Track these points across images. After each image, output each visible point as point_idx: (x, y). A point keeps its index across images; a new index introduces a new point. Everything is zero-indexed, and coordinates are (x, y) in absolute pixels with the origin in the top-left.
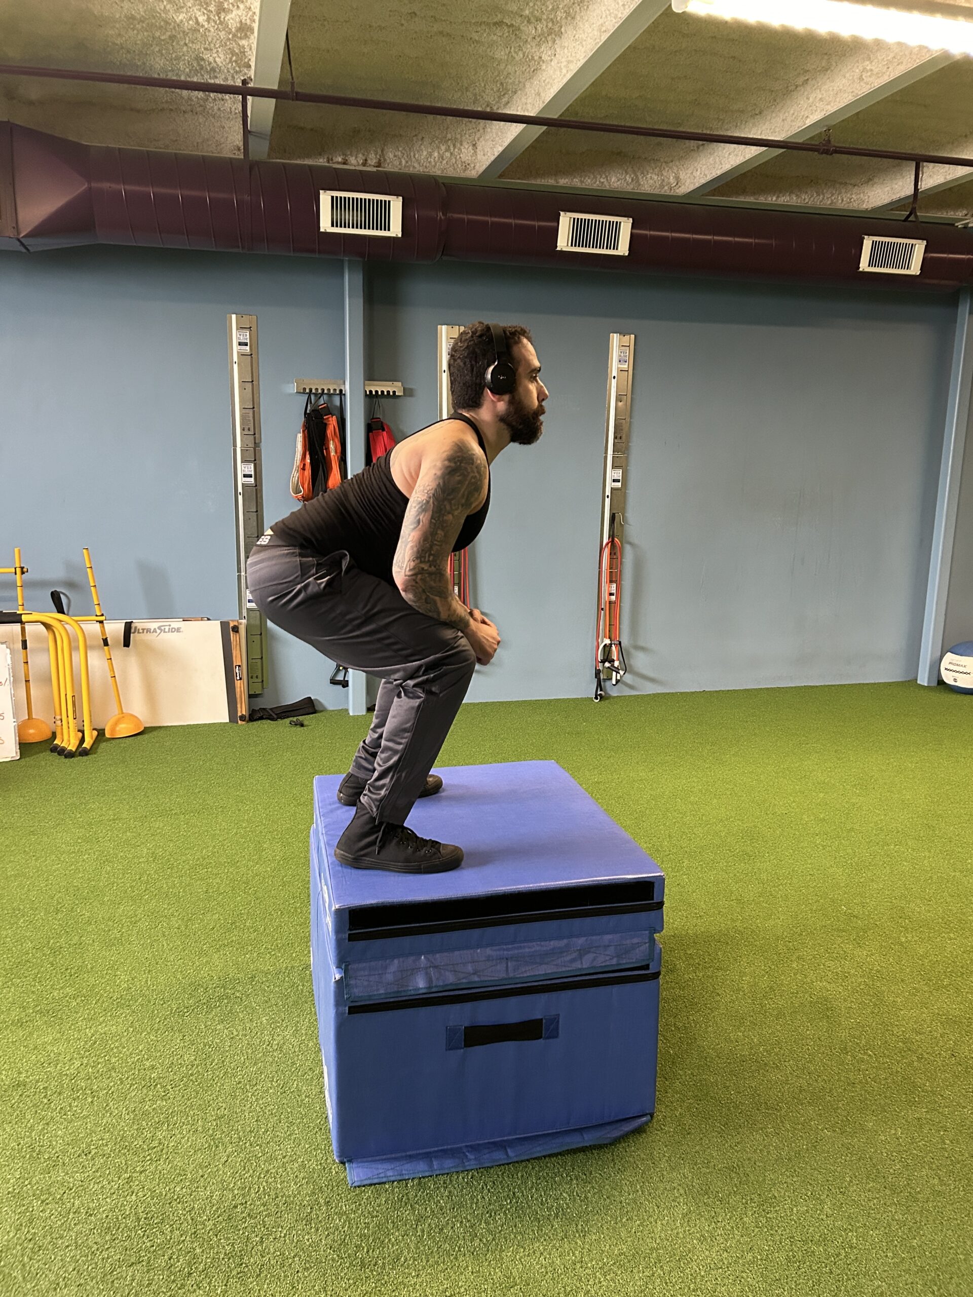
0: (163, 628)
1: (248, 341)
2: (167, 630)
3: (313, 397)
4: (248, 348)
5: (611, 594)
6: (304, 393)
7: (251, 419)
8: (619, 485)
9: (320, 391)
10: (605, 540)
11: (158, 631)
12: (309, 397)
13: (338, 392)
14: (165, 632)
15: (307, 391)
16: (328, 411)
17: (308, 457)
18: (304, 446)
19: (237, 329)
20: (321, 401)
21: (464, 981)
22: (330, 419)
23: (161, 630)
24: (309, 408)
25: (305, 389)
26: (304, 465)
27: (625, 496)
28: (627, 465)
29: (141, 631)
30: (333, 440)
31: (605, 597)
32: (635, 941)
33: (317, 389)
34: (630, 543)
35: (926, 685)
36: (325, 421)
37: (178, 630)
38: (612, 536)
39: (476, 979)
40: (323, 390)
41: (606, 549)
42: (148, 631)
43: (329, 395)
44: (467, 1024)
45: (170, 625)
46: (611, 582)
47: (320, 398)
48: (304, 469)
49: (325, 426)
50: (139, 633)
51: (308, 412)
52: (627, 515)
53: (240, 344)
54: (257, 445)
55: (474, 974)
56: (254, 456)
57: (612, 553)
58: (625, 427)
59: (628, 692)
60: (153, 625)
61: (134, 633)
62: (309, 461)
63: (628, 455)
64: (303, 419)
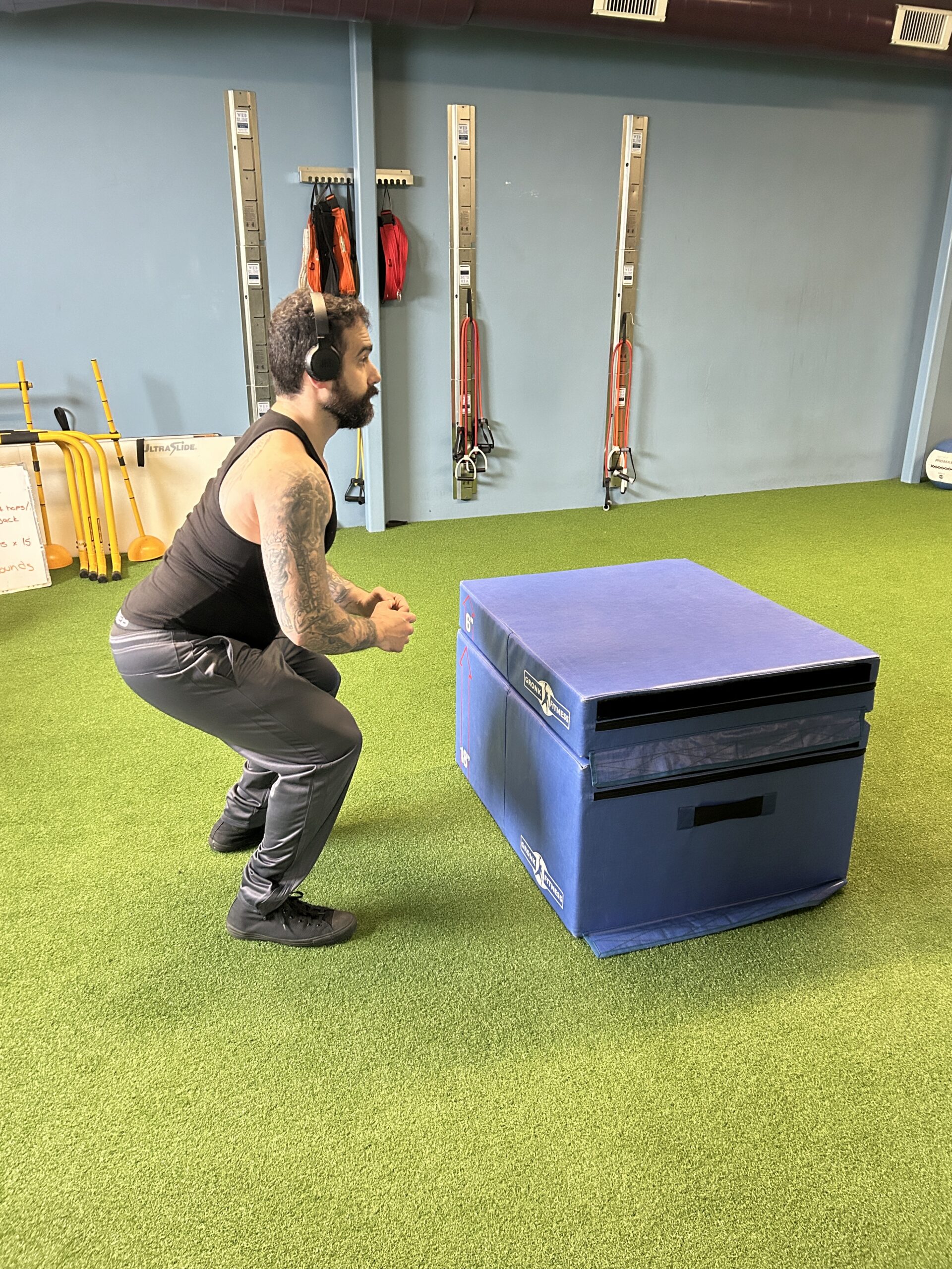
0: (176, 445)
1: (248, 122)
2: (180, 447)
3: (318, 187)
4: (248, 130)
5: (621, 399)
6: (309, 183)
7: (255, 213)
8: (630, 282)
9: (326, 181)
10: (616, 343)
11: (172, 449)
12: (315, 186)
13: (345, 181)
14: (178, 450)
15: (314, 180)
16: (335, 203)
17: (316, 254)
18: (312, 243)
19: (235, 108)
20: (328, 192)
21: (699, 764)
22: (338, 212)
23: (175, 448)
24: (315, 201)
25: (310, 178)
26: (313, 264)
27: (635, 295)
28: (638, 261)
29: (153, 449)
30: (343, 236)
31: (615, 403)
32: (849, 720)
33: (323, 179)
34: (639, 345)
35: (909, 482)
36: (333, 215)
37: (192, 447)
38: (623, 337)
39: (710, 761)
40: (330, 179)
41: (617, 352)
42: (161, 449)
43: (336, 185)
44: (697, 805)
45: (183, 443)
46: (621, 386)
47: (327, 188)
48: (312, 269)
49: (332, 220)
50: (151, 451)
51: (315, 204)
52: (636, 314)
53: (239, 126)
54: (261, 242)
55: (707, 757)
56: (258, 255)
57: (622, 356)
58: (637, 220)
59: (633, 500)
60: (166, 442)
61: (147, 451)
62: (317, 259)
63: (640, 250)
64: (310, 212)
